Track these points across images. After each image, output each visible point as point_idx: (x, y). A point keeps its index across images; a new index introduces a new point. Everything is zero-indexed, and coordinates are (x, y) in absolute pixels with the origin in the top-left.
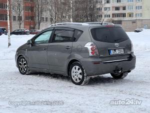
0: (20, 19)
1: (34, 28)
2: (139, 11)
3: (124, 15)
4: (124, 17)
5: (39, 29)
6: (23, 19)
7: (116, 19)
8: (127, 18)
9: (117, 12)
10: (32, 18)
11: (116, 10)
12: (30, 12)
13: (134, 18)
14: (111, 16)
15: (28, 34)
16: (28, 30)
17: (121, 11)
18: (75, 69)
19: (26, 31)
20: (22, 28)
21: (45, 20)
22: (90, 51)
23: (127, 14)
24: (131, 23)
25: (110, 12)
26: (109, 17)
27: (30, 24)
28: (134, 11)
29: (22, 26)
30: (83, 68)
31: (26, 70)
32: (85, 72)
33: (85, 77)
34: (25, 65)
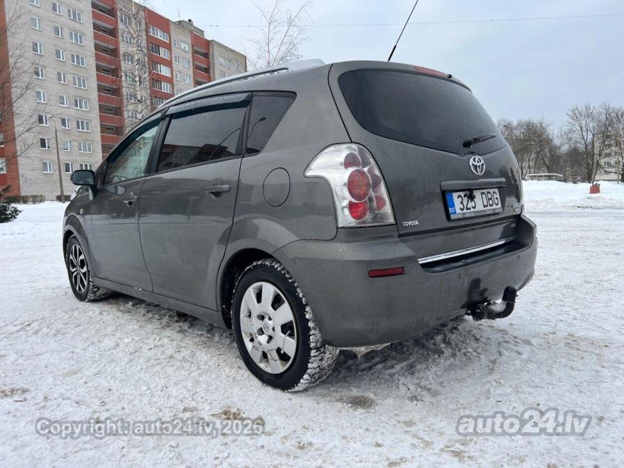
18: (259, 297)
22: (343, 198)
30: (301, 298)
31: (86, 283)
32: (311, 324)
33: (311, 349)
34: (82, 268)
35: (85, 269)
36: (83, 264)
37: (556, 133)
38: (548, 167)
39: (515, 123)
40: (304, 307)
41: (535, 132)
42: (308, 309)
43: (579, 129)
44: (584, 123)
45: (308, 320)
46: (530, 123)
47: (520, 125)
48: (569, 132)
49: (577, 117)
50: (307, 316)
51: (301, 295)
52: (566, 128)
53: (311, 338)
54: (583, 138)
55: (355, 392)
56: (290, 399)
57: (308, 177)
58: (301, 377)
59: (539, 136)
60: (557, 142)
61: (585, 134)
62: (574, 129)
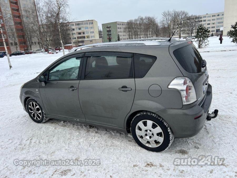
0: (16, 44)
1: (27, 50)
2: (93, 35)
3: (84, 37)
4: (84, 38)
5: (31, 50)
6: (18, 44)
7: (80, 40)
8: (86, 39)
9: (80, 36)
10: (25, 43)
11: (79, 34)
12: (22, 39)
13: (91, 39)
14: (77, 38)
15: (24, 54)
16: (23, 52)
17: (82, 35)
19: (22, 52)
20: (19, 50)
21: (34, 43)
23: (86, 37)
24: (89, 41)
25: (76, 36)
26: (76, 39)
27: (24, 47)
28: (90, 35)
29: (19, 48)
30: (166, 126)
31: (41, 117)
32: (170, 133)
33: (170, 140)
34: (38, 111)
35: (40, 111)
36: (38, 110)
37: (159, 22)
38: (156, 34)
39: (144, 18)
40: (167, 128)
41: (151, 21)
42: (169, 128)
43: (166, 20)
44: (167, 17)
45: (169, 132)
46: (149, 18)
47: (146, 18)
48: (163, 21)
49: (165, 15)
50: (169, 131)
51: (165, 125)
52: (162, 20)
53: (170, 137)
54: (167, 23)
55: (178, 149)
56: (162, 155)
57: (170, 88)
58: (166, 148)
59: (153, 23)
60: (159, 25)
61: (168, 21)
62: (164, 20)
